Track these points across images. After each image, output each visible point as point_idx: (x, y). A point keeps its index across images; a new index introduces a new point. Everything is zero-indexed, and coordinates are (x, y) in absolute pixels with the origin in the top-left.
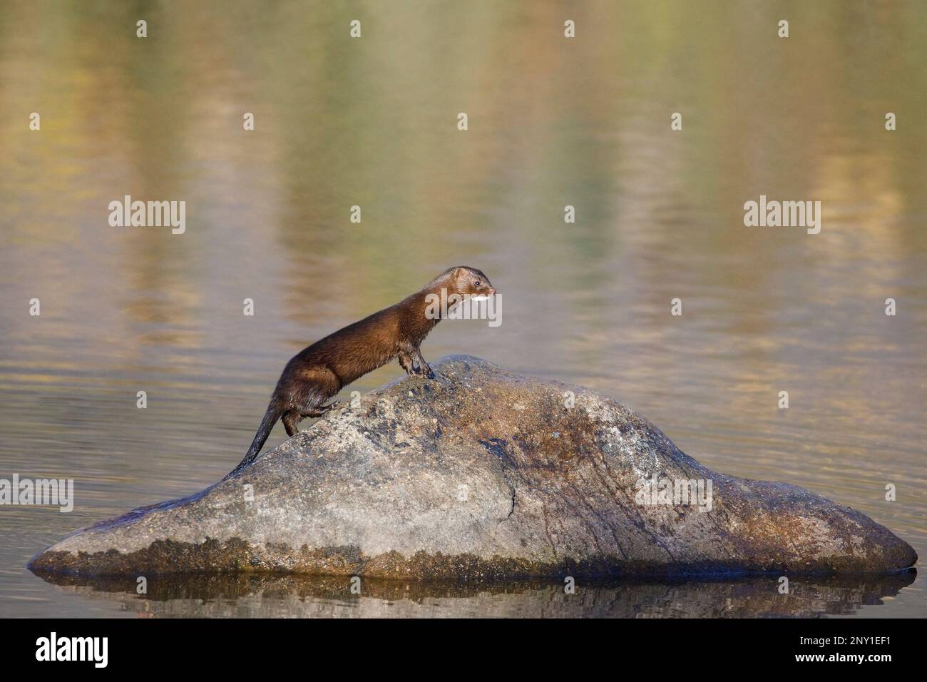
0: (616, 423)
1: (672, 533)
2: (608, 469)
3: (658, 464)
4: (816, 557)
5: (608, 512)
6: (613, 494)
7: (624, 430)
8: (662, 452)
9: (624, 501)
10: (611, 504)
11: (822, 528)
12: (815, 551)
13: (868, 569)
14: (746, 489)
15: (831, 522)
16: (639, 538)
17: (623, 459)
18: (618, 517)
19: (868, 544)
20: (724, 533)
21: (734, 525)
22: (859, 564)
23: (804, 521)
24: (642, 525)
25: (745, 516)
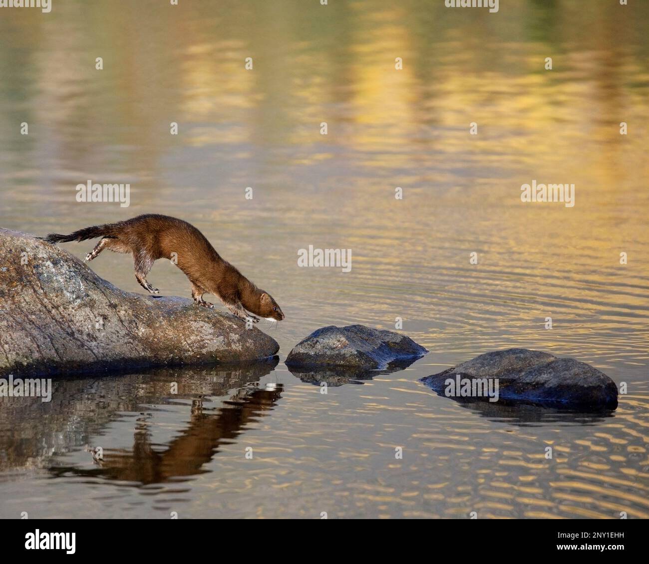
0: (49, 258)
1: (95, 339)
2: (45, 293)
3: (82, 288)
4: (204, 351)
5: (46, 326)
6: (49, 312)
7: (55, 263)
8: (85, 278)
9: (58, 317)
10: (49, 320)
11: (208, 328)
12: (203, 347)
13: (243, 359)
14: (149, 303)
15: (214, 325)
16: (71, 344)
17: (56, 285)
18: (53, 328)
19: (242, 339)
20: (135, 338)
21: (142, 331)
22: (236, 355)
23: (194, 325)
24: (72, 334)
25: (150, 324)
